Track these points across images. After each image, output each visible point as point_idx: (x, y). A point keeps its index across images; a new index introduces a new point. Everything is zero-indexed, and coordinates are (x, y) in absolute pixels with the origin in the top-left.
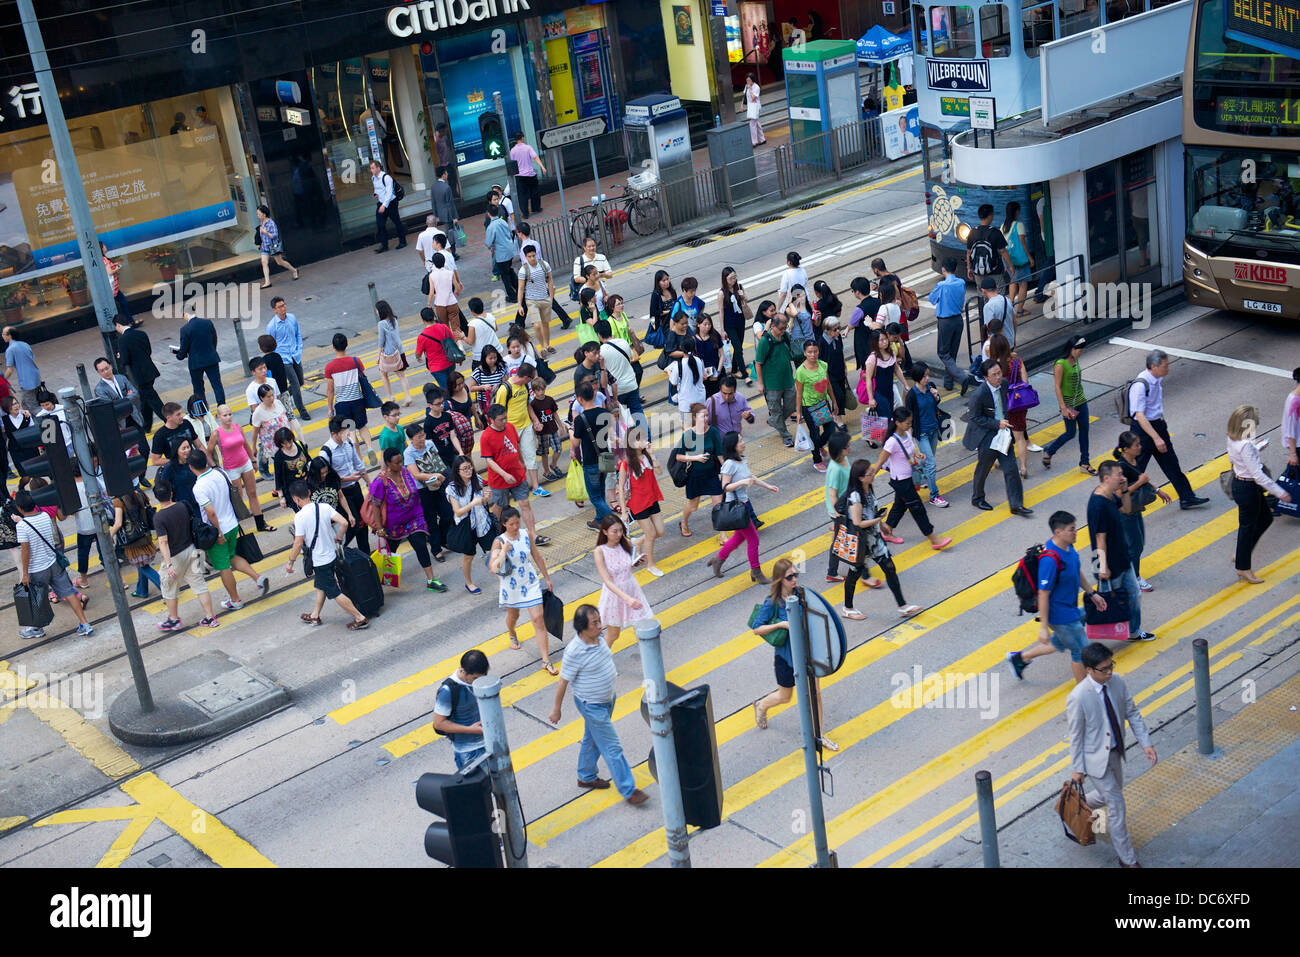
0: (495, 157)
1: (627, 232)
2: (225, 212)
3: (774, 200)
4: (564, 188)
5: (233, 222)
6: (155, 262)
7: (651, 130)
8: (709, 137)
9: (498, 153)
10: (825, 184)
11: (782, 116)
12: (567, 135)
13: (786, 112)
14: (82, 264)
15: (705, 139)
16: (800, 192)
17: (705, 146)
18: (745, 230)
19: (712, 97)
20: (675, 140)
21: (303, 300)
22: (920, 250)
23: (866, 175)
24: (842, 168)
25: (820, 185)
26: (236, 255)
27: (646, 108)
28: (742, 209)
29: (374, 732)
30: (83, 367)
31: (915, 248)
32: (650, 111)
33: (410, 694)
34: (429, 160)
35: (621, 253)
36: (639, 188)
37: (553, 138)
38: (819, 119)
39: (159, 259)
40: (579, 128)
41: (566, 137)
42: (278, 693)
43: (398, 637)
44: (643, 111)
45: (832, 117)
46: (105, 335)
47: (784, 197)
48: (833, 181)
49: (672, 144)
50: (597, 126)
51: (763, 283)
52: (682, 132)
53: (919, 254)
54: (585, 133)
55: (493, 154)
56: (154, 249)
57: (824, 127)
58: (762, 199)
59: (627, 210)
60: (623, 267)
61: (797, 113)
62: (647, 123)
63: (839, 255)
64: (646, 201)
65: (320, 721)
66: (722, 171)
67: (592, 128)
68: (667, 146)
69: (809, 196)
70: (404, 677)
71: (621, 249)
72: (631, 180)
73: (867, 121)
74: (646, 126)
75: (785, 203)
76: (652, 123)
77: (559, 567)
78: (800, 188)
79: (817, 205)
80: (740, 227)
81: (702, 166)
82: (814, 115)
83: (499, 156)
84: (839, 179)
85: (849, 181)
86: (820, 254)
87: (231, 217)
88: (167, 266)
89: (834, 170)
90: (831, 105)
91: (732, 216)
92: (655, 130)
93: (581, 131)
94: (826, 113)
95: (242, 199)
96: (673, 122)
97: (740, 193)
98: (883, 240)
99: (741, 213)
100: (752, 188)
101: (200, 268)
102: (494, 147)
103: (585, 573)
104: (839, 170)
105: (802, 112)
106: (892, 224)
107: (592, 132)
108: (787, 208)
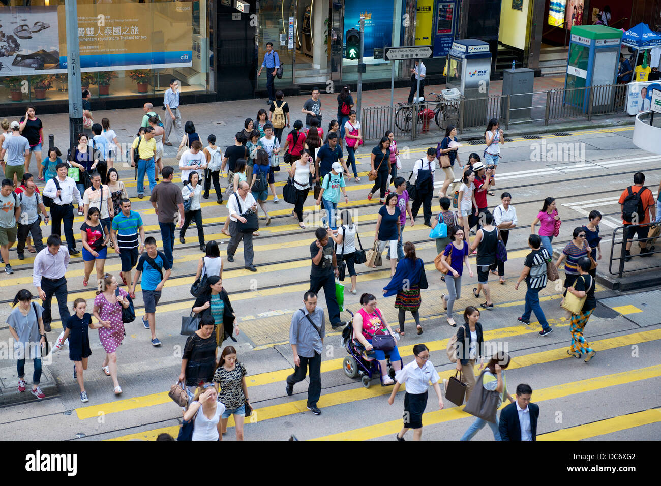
0: (352, 59)
1: (433, 124)
2: (186, 57)
3: (540, 125)
4: (394, 88)
5: (189, 64)
6: (135, 79)
7: (465, 61)
8: (505, 74)
9: (354, 56)
10: (578, 121)
11: (562, 70)
12: (405, 54)
13: (565, 68)
14: (66, 72)
15: (502, 74)
16: (558, 123)
17: (502, 79)
18: (512, 141)
19: (525, 47)
20: (479, 72)
21: (215, 123)
22: (619, 182)
23: (609, 122)
24: (593, 113)
25: (575, 121)
26: (190, 85)
27: (465, 47)
28: (516, 126)
29: (96, 430)
30: (53, 136)
31: (615, 180)
32: (467, 49)
33: (133, 410)
34: (326, 50)
35: (423, 138)
36: (447, 98)
37: (394, 54)
38: (585, 78)
39: (138, 78)
40: (414, 51)
41: (403, 55)
42: (52, 386)
43: (147, 366)
44: (463, 48)
45: (595, 78)
46: (71, 120)
47: (546, 124)
48: (584, 121)
49: (477, 74)
50: (426, 52)
51: (505, 180)
52: (487, 67)
53: (617, 185)
54: (417, 55)
55: (351, 56)
56: (136, 71)
57: (587, 83)
58: (531, 122)
59: (436, 111)
60: (421, 147)
61: (572, 70)
62: (463, 56)
63: (564, 172)
64: (453, 108)
65: (69, 412)
66: (507, 98)
67: (423, 53)
68: (473, 75)
69: (564, 128)
70: (136, 396)
71: (424, 135)
72: (444, 91)
73: (618, 85)
74: (462, 59)
75: (546, 128)
76: (466, 57)
77: (271, 346)
78: (560, 120)
79: (567, 135)
80: (508, 138)
81: (497, 92)
82: (583, 74)
83: (355, 59)
84: (589, 120)
85: (595, 123)
86: (551, 169)
87: (188, 61)
88: (141, 83)
89: (587, 113)
90: (595, 69)
91: (507, 129)
92: (467, 62)
93: (414, 53)
94: (591, 75)
95: (199, 51)
96: (481, 60)
97: (516, 115)
98: (598, 169)
99: (514, 128)
100: (527, 114)
101: (163, 89)
102: (353, 52)
103: (286, 354)
104: (590, 114)
105: (576, 70)
106: (610, 159)
107: (422, 55)
108: (546, 132)
